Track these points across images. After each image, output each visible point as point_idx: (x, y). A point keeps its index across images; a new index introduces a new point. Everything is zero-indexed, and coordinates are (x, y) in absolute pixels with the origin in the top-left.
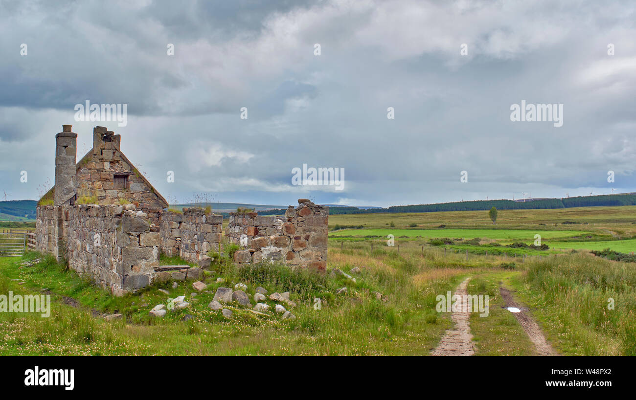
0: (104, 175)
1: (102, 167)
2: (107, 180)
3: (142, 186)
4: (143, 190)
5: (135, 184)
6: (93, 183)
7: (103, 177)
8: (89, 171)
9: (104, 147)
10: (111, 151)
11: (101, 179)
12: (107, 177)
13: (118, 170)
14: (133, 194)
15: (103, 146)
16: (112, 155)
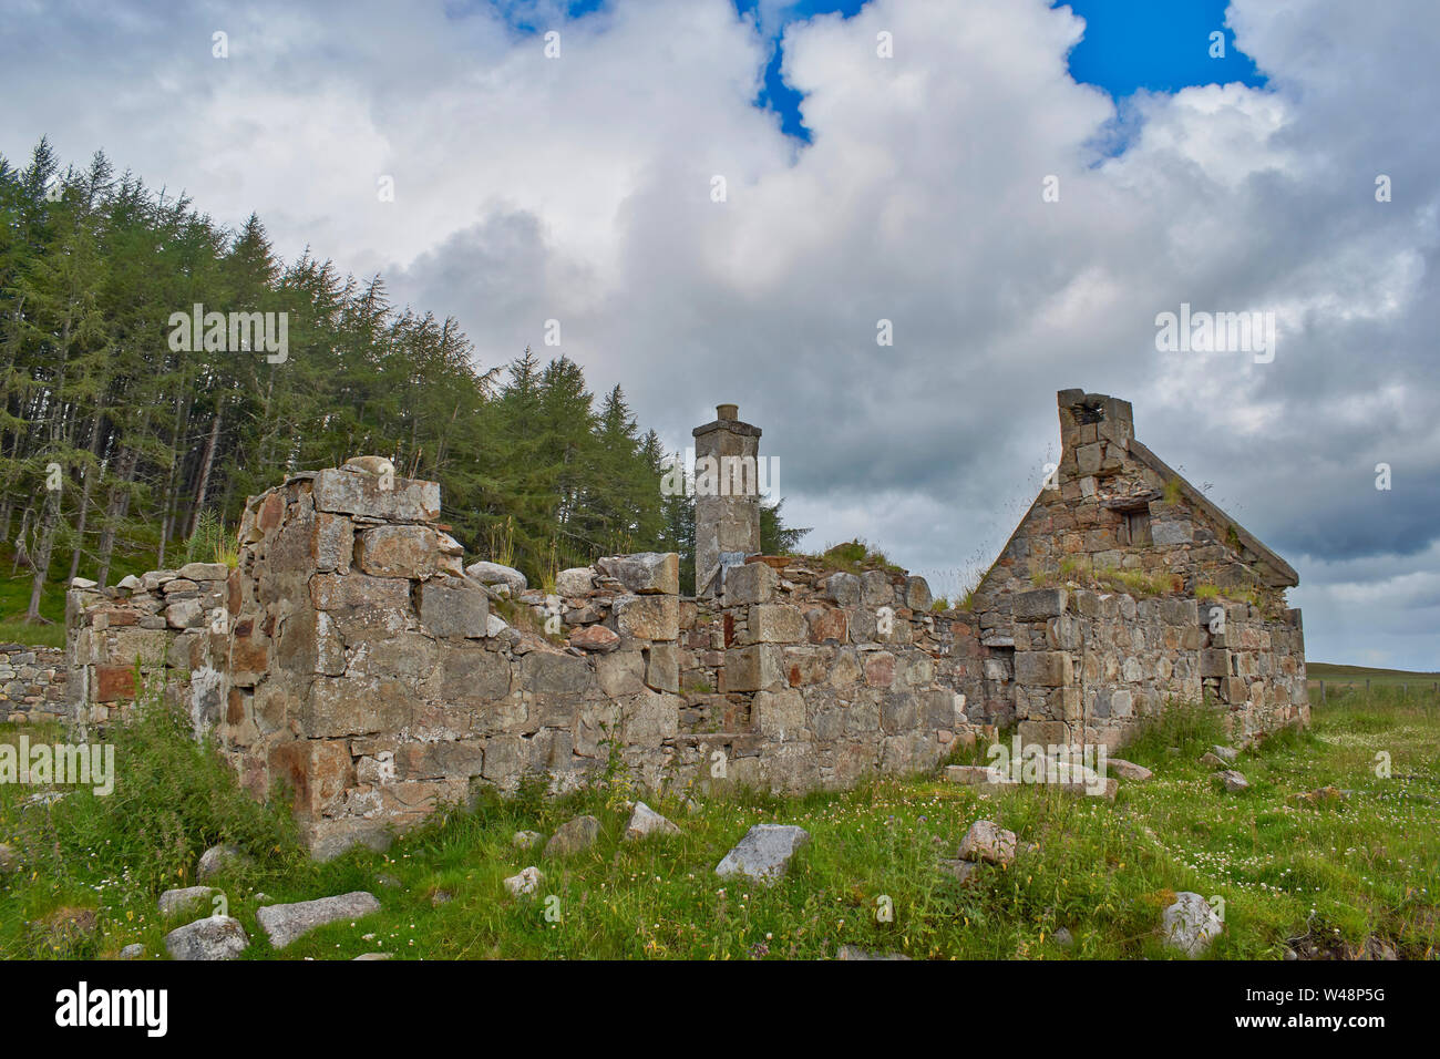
0: (1084, 513)
1: (1076, 494)
2: (1091, 525)
3: (1186, 528)
4: (1191, 540)
5: (1165, 524)
6: (1059, 540)
7: (1081, 518)
8: (1049, 510)
9: (1079, 440)
10: (1096, 446)
11: (1077, 527)
12: (1091, 517)
13: (1124, 492)
14: (1162, 554)
15: (1075, 439)
16: (1100, 455)
